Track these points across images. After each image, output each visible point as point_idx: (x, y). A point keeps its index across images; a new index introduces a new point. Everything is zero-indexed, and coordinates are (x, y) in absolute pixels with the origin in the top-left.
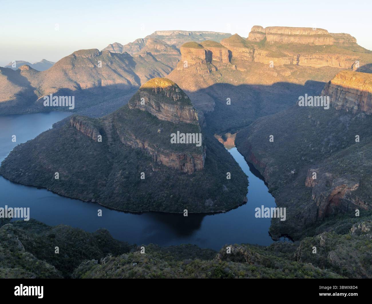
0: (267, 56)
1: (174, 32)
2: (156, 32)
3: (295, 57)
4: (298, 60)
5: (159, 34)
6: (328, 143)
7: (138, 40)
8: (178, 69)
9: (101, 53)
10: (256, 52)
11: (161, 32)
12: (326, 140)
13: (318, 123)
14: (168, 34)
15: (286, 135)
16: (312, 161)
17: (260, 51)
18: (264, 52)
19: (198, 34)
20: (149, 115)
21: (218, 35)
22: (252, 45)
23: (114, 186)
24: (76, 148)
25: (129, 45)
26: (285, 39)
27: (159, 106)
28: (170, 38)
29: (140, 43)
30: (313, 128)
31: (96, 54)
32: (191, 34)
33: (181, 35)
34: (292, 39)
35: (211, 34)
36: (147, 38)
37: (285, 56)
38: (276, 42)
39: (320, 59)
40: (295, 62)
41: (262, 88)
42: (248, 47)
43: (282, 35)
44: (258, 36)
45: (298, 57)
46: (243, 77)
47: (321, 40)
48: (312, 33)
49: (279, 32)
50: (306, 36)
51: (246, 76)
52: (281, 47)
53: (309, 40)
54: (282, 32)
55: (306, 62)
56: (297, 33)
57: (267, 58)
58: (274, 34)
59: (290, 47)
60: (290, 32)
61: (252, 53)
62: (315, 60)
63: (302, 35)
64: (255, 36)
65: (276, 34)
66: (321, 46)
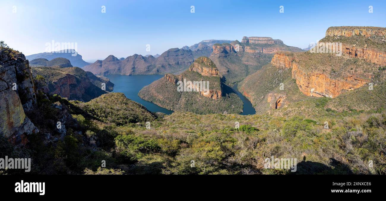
0: (250, 49)
1: (210, 40)
2: (203, 41)
3: (261, 49)
4: (262, 51)
5: (204, 41)
6: (275, 82)
7: (195, 45)
8: (212, 56)
9: (179, 50)
10: (245, 47)
11: (205, 41)
12: (274, 81)
13: (271, 74)
14: (208, 42)
15: (259, 81)
16: (270, 91)
17: (247, 47)
18: (248, 47)
19: (221, 41)
20: (198, 73)
21: (229, 41)
23: (181, 104)
24: (166, 88)
25: (191, 47)
26: (257, 42)
27: (202, 69)
28: (209, 43)
29: (196, 46)
30: (269, 77)
31: (177, 50)
32: (218, 41)
33: (213, 41)
34: (259, 42)
35: (226, 41)
36: (199, 44)
37: (257, 49)
38: (253, 43)
39: (271, 50)
40: (261, 52)
41: (248, 64)
42: (242, 46)
43: (255, 40)
44: (246, 41)
45: (262, 49)
46: (240, 59)
47: (270, 42)
48: (266, 39)
49: (254, 39)
50: (264, 40)
51: (242, 58)
52: (255, 45)
53: (266, 42)
54: (255, 39)
55: (265, 51)
56: (261, 39)
57: (250, 50)
58: (252, 40)
59: (259, 45)
60: (258, 39)
61: (243, 48)
62: (269, 50)
63: (263, 40)
64: (244, 41)
65: (253, 40)
66: (270, 44)
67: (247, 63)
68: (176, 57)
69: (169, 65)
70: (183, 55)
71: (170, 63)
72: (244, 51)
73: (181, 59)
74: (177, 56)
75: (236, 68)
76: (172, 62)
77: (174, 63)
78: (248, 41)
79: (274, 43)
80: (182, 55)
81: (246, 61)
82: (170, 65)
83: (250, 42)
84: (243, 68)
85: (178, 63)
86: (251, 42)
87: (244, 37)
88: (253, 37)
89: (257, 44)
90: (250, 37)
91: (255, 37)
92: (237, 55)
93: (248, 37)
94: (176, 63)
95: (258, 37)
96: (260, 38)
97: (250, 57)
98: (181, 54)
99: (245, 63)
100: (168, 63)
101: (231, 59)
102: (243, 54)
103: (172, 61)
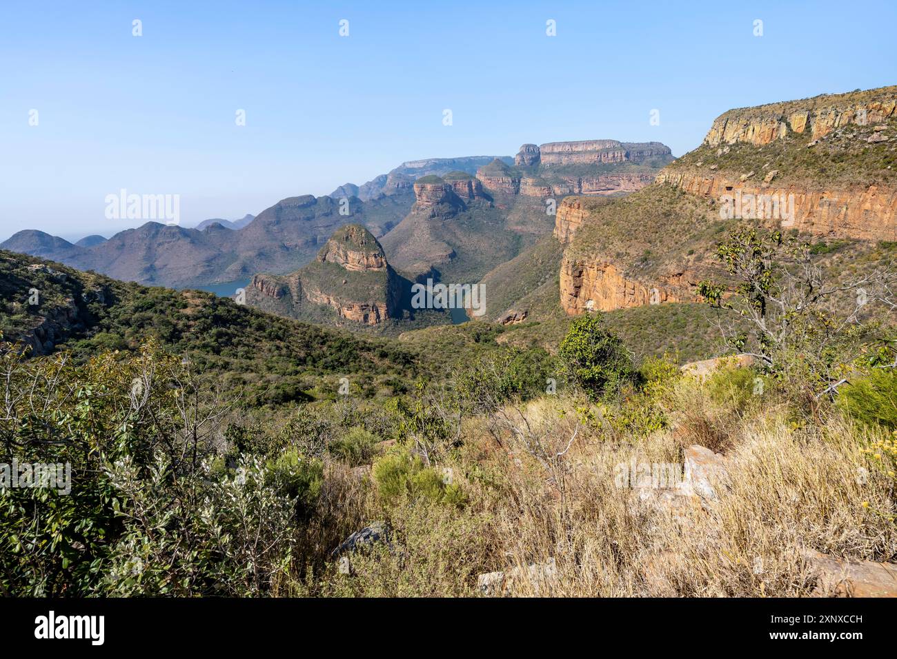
3: (576, 183)
4: (580, 187)
9: (316, 200)
10: (522, 181)
17: (528, 179)
18: (530, 181)
22: (521, 171)
26: (565, 160)
31: (309, 202)
34: (575, 159)
37: (562, 182)
38: (553, 164)
39: (608, 183)
40: (576, 191)
41: (525, 230)
42: (510, 176)
43: (560, 153)
44: (527, 158)
45: (580, 183)
46: (503, 216)
47: (610, 155)
48: (598, 147)
49: (556, 150)
50: (591, 152)
51: (508, 215)
52: (558, 171)
53: (594, 157)
54: (560, 149)
55: (591, 188)
56: (580, 149)
57: (533, 188)
58: (549, 154)
59: (569, 169)
60: (570, 148)
61: (516, 183)
62: (602, 184)
63: (586, 152)
64: (523, 160)
65: (552, 153)
66: (611, 164)
67: (520, 228)
68: (307, 224)
69: (285, 248)
70: (330, 217)
71: (287, 243)
72: (517, 192)
73: (324, 227)
74: (308, 219)
75: (482, 245)
76: (295, 240)
77: (300, 242)
78: (536, 160)
79: (624, 159)
80: (326, 215)
81: (517, 224)
82: (287, 249)
83: (543, 162)
84: (505, 244)
85: (314, 241)
86: (545, 160)
87: (523, 146)
88: (553, 144)
89: (564, 168)
90: (544, 145)
91: (559, 144)
92: (492, 206)
93: (538, 146)
94: (307, 243)
95: (571, 144)
96: (577, 144)
97: (532, 211)
98: (321, 213)
99: (515, 228)
100: (280, 244)
101: (471, 218)
102: (514, 201)
103: (294, 236)
